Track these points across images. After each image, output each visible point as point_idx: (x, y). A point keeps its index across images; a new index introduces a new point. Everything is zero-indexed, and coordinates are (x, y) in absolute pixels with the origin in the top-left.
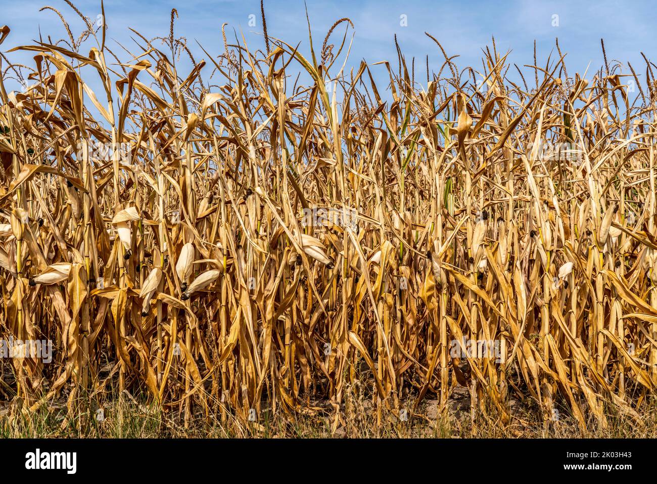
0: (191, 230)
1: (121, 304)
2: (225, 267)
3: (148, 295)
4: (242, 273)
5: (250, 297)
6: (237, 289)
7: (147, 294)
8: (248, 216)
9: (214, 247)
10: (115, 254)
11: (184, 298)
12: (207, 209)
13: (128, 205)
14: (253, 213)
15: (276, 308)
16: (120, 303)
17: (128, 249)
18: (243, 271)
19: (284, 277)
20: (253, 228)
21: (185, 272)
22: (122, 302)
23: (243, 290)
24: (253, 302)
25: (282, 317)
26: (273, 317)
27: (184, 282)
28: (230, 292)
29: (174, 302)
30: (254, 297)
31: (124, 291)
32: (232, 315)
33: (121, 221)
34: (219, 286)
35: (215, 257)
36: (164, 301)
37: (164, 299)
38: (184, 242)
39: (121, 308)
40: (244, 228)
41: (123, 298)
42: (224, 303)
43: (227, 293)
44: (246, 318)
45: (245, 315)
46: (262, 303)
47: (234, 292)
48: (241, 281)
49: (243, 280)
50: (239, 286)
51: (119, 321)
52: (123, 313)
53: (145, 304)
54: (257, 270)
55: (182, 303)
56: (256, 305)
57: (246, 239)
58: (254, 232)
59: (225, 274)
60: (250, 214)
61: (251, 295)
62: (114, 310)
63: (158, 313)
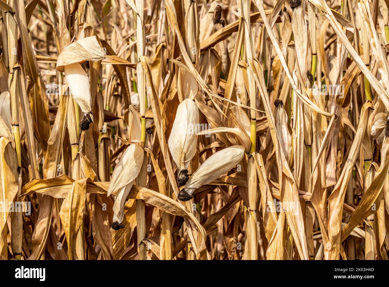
0: (191, 75)
1: (77, 208)
2: (253, 140)
3: (123, 192)
4: (284, 151)
5: (300, 194)
6: (277, 181)
7: (119, 190)
8: (293, 46)
9: (233, 105)
10: (62, 119)
11: (184, 197)
12: (211, 34)
13: (82, 33)
14: (303, 42)
15: (346, 214)
16: (74, 206)
17: (85, 111)
18: (287, 147)
19: (362, 158)
20: (303, 70)
21: (185, 151)
22: (78, 204)
23: (287, 183)
24: (305, 204)
25: (357, 231)
26: (341, 231)
27: (182, 168)
28: (264, 187)
29: (167, 204)
30: (308, 195)
31: (81, 185)
32: (268, 228)
33: (72, 62)
34: (244, 175)
35: (237, 122)
36: (149, 202)
37: (149, 198)
38: (180, 98)
39: (76, 214)
40: (286, 70)
41: (79, 197)
42: (252, 206)
43: (258, 188)
44: (294, 234)
45: (291, 227)
46: (322, 206)
47: (271, 185)
48: (283, 166)
49: (286, 165)
50: (280, 175)
51: (74, 237)
52: (79, 223)
53: (117, 208)
54: (310, 146)
55: (180, 205)
56: (310, 209)
57: (291, 88)
58: (305, 76)
59: (253, 154)
60: (297, 42)
61: (302, 192)
62: (65, 216)
63: (139, 223)
